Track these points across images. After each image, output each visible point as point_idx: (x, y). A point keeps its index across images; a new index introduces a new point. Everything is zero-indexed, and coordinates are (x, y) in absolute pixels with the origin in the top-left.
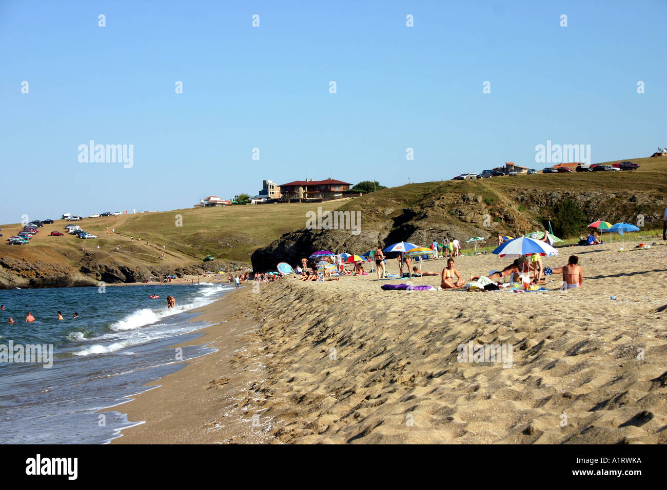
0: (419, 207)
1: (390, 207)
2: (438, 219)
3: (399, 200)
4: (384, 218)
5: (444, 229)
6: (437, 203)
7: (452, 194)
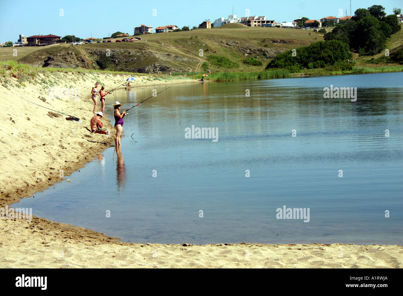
0: (53, 56)
1: (43, 56)
2: (57, 61)
3: (47, 53)
4: (41, 59)
5: (59, 64)
6: (58, 55)
7: (64, 51)
